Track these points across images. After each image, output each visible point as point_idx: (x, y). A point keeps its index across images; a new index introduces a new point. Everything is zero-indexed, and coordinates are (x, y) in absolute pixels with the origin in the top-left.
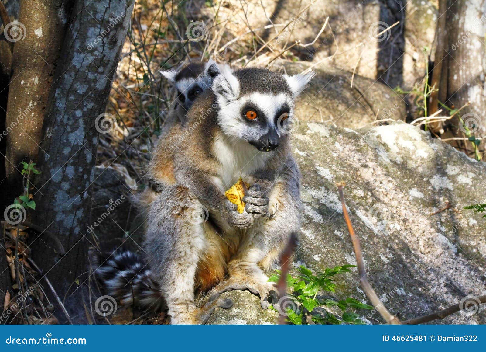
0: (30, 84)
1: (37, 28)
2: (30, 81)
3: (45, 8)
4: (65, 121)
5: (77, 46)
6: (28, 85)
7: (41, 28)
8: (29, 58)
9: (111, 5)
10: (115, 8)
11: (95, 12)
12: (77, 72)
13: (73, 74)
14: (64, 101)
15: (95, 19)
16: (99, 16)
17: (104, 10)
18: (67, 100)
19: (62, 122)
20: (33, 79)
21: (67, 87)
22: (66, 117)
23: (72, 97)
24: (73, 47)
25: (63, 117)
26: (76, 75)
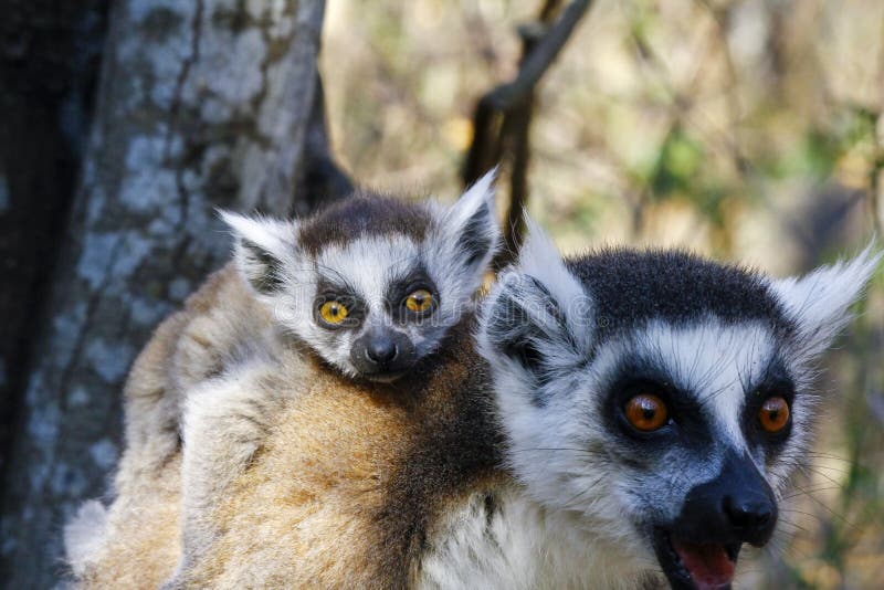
4: (58, 486)
5: (96, 207)
9: (204, 50)
10: (219, 63)
11: (150, 79)
12: (94, 301)
13: (81, 310)
14: (53, 412)
15: (148, 103)
16: (163, 92)
17: (177, 67)
18: (64, 408)
19: (47, 489)
21: (63, 360)
22: (62, 469)
23: (79, 396)
24: (82, 216)
25: (53, 472)
26: (91, 311)
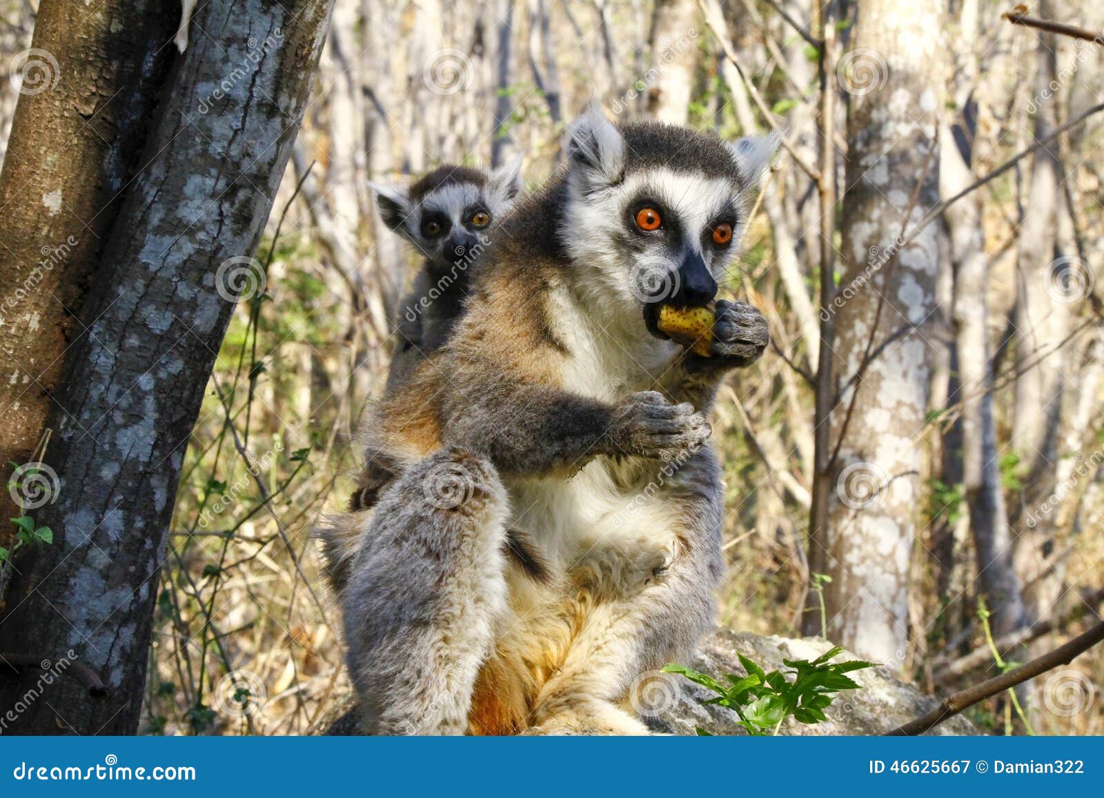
0: (19, 328)
1: (51, 190)
2: (18, 320)
3: (75, 141)
4: (111, 398)
5: (155, 219)
6: (13, 331)
7: (59, 192)
8: (22, 263)
9: (247, 125)
10: (256, 134)
11: (208, 137)
12: (151, 279)
13: (140, 284)
14: (111, 350)
15: (204, 153)
16: (217, 148)
17: (230, 134)
18: (120, 347)
19: (102, 400)
20: (27, 317)
21: (123, 316)
22: (115, 388)
23: (133, 341)
24: (144, 221)
25: (107, 389)
26: (147, 286)
